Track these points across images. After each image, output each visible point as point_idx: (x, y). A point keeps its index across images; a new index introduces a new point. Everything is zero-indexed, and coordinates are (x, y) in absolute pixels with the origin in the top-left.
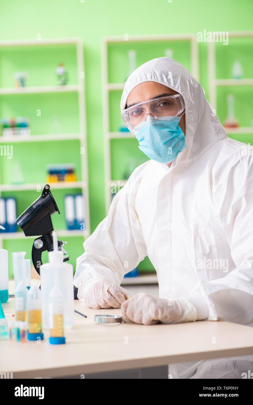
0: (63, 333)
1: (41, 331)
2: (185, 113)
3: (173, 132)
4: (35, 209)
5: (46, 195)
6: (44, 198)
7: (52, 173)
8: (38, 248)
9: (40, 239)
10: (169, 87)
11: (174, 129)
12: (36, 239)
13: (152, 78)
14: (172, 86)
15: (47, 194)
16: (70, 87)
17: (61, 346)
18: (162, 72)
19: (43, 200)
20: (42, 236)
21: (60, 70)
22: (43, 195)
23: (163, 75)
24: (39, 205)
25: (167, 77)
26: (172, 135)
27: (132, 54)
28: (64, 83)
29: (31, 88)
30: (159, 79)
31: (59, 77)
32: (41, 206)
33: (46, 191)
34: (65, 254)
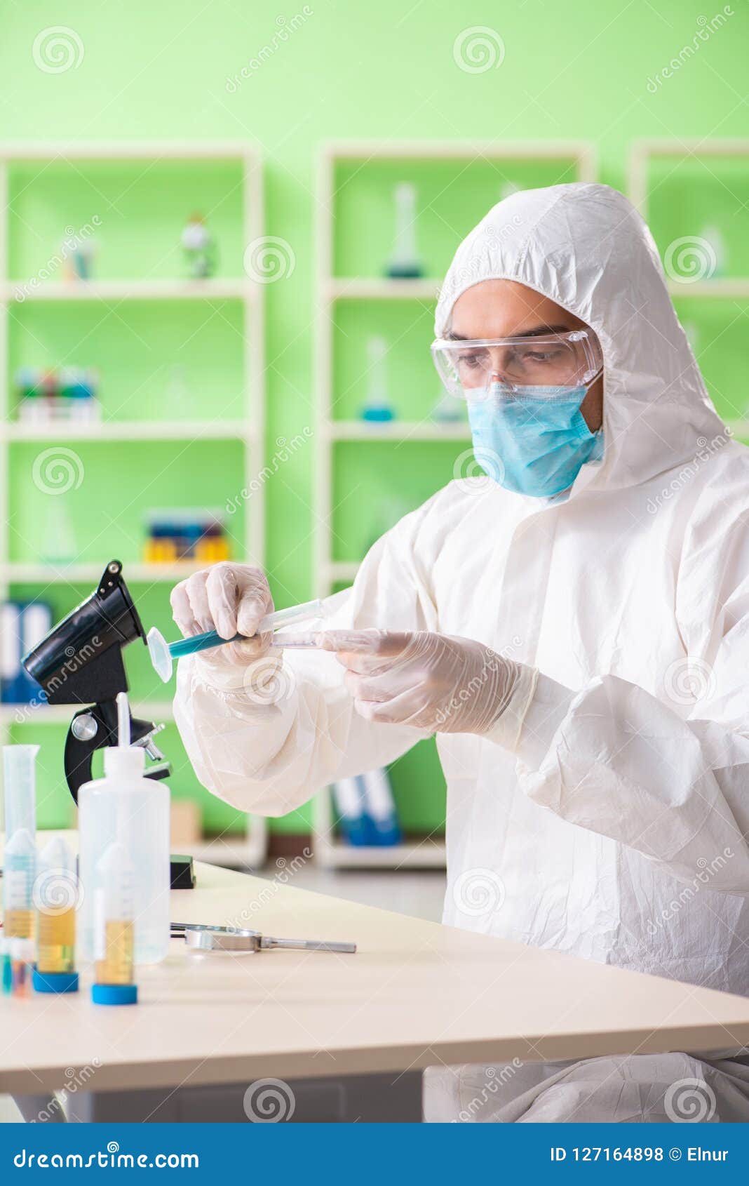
0: (131, 973)
1: (71, 966)
2: (602, 375)
3: (557, 434)
4: (79, 628)
5: (109, 591)
6: (104, 599)
7: (161, 533)
8: (83, 740)
9: (90, 713)
10: (561, 304)
11: (564, 425)
12: (78, 714)
13: (517, 273)
14: (568, 303)
15: (113, 589)
16: (222, 285)
17: (124, 1011)
18: (550, 257)
19: (101, 603)
20: (94, 704)
21: (192, 235)
22: (102, 590)
23: (550, 265)
24: (90, 618)
25: (560, 274)
26: (553, 441)
27: (405, 195)
28: (205, 272)
29: (104, 286)
30: (537, 280)
31: (191, 253)
32: (95, 620)
33: (112, 580)
34: (159, 759)
